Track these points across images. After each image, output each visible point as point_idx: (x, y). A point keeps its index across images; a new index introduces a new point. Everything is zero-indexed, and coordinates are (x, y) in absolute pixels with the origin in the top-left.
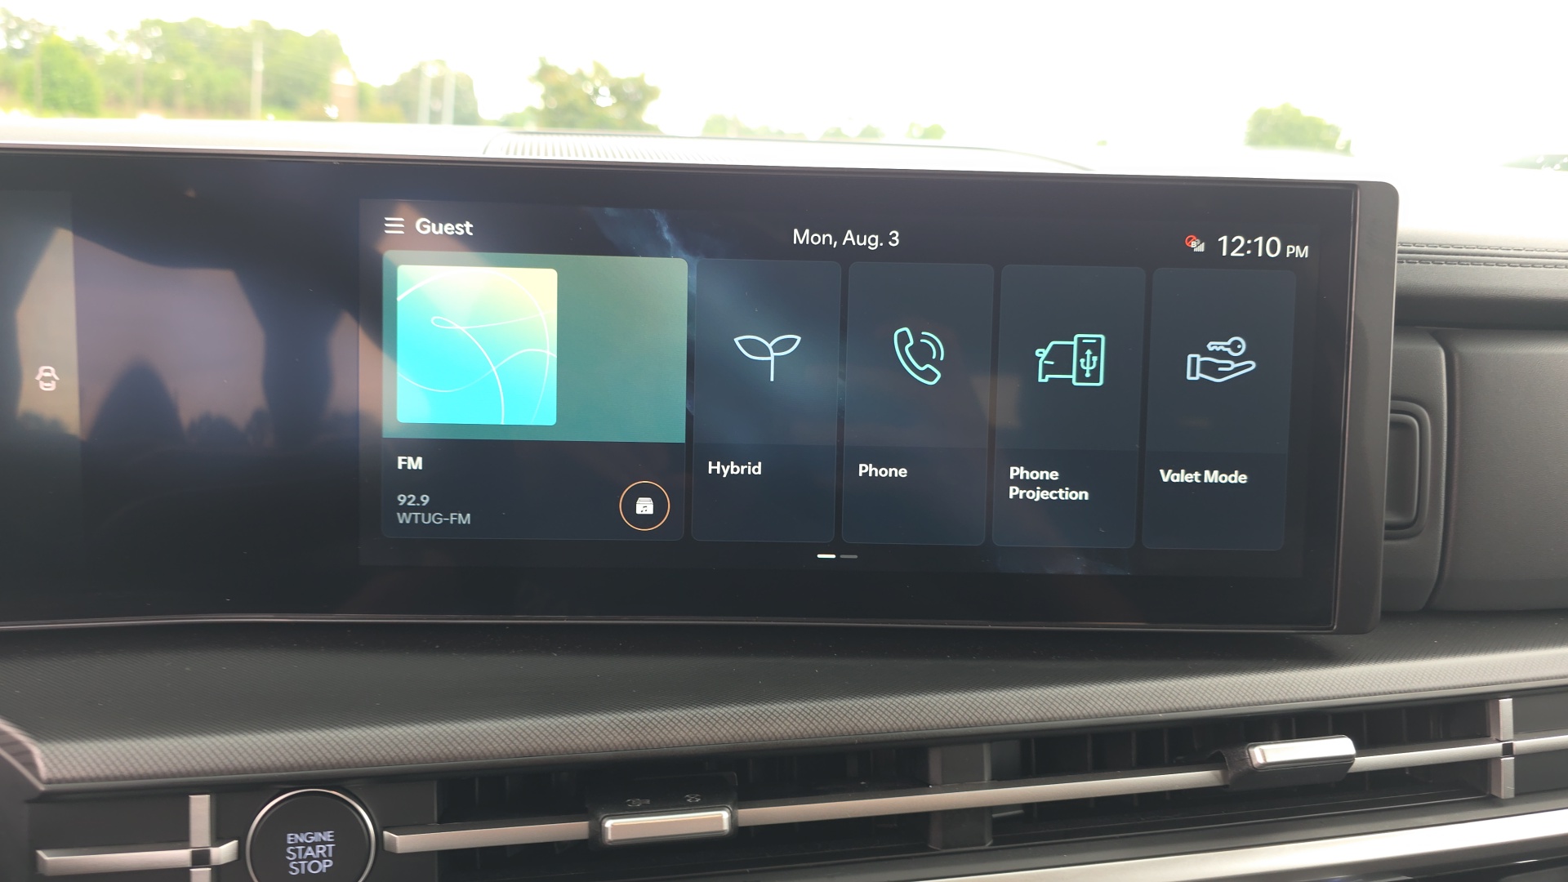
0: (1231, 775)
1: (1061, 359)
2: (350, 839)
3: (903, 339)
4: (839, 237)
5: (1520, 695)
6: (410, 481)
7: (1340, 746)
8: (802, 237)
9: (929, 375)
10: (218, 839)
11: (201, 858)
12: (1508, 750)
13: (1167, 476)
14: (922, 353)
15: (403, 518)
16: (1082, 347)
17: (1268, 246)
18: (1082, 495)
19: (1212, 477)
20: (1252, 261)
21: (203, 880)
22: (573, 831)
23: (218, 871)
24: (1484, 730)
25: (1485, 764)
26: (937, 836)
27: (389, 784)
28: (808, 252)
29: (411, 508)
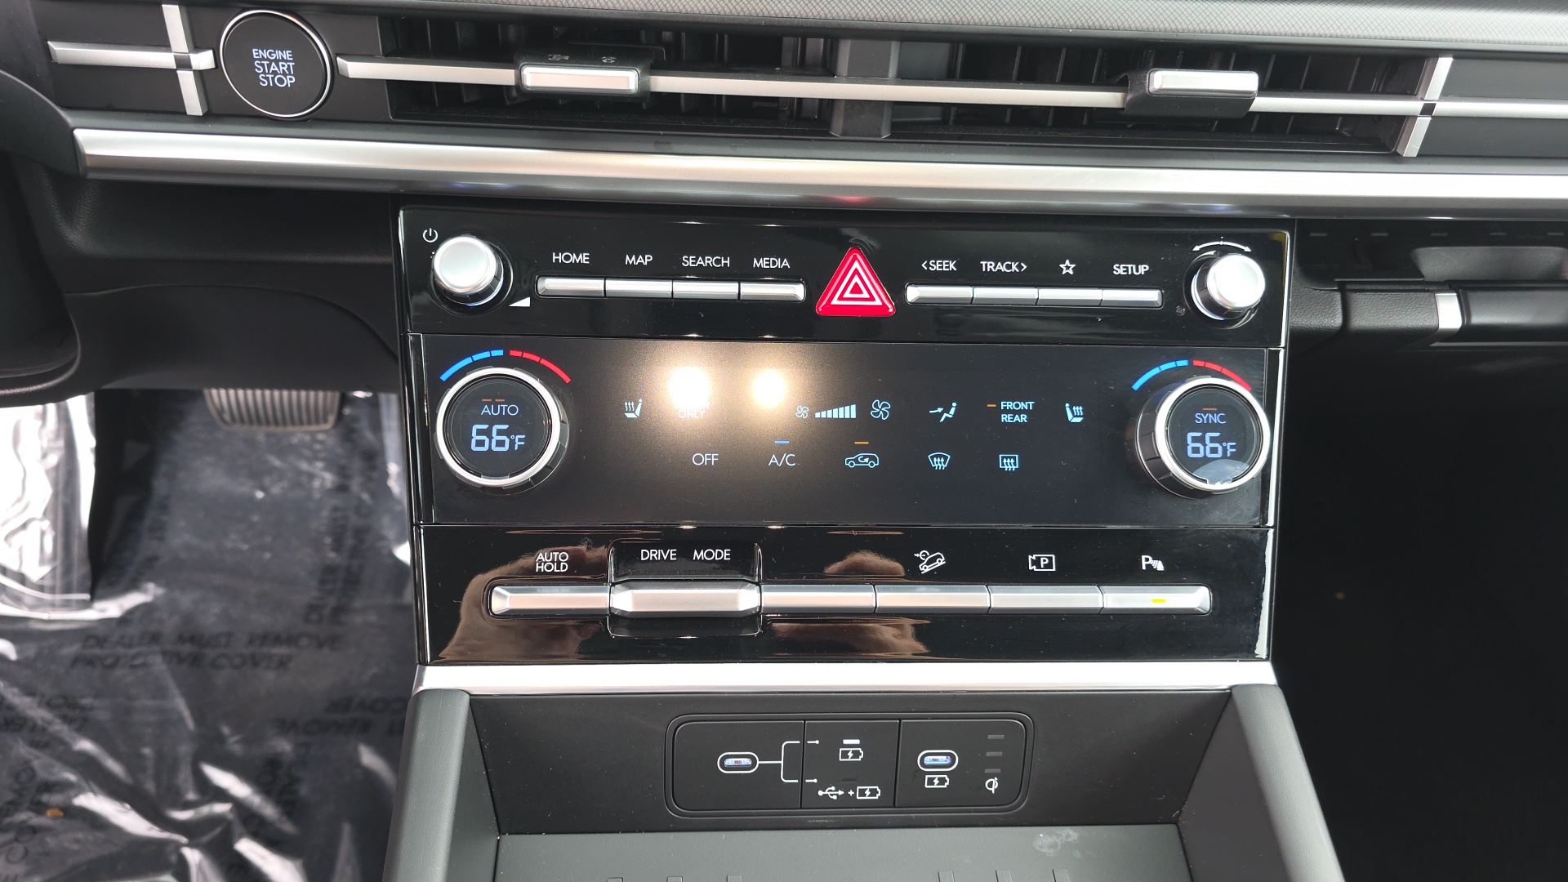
0: (1129, 97)
2: (307, 60)
5: (1461, 55)
7: (1245, 81)
10: (195, 47)
11: (184, 64)
12: (1428, 110)
21: (187, 80)
22: (502, 76)
23: (200, 75)
24: (1409, 89)
25: (1400, 123)
26: (838, 124)
27: (338, 15)
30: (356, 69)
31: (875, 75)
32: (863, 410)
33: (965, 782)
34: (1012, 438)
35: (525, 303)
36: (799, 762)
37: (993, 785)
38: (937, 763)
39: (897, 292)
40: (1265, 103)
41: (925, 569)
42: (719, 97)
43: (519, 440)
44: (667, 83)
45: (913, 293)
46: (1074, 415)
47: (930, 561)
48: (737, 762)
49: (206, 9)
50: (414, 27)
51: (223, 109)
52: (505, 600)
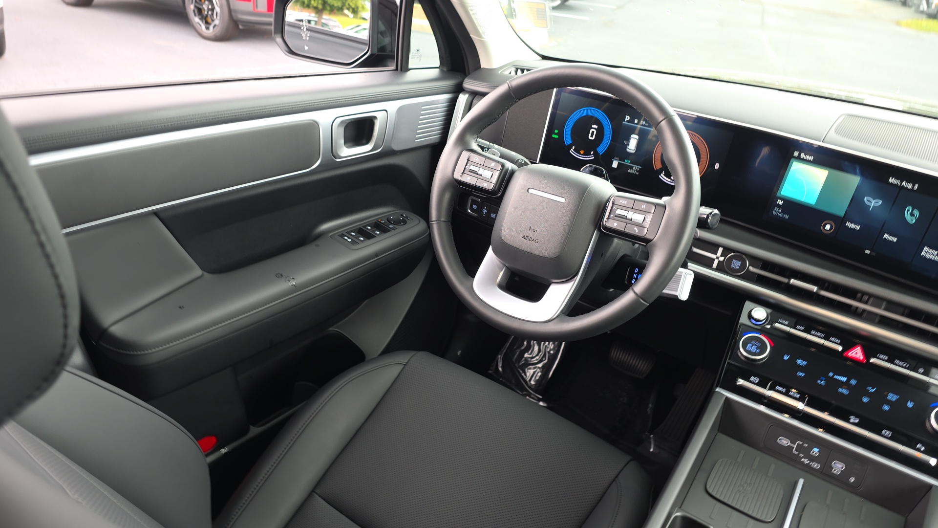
2: (743, 266)
4: (902, 182)
6: (779, 206)
8: (892, 180)
10: (721, 256)
11: (718, 258)
14: (912, 214)
15: (774, 213)
21: (716, 262)
22: (785, 280)
23: (719, 261)
26: (864, 315)
27: (755, 259)
28: (892, 184)
29: (777, 211)
30: (751, 269)
31: (879, 307)
32: (849, 380)
33: (845, 474)
34: (889, 403)
35: (769, 327)
36: (799, 448)
37: (852, 480)
38: (838, 467)
39: (867, 358)
41: (852, 421)
42: (836, 301)
43: (758, 351)
44: (823, 293)
45: (872, 360)
46: (910, 405)
47: (854, 420)
48: (784, 442)
49: (727, 250)
50: (767, 265)
51: (720, 268)
52: (741, 382)
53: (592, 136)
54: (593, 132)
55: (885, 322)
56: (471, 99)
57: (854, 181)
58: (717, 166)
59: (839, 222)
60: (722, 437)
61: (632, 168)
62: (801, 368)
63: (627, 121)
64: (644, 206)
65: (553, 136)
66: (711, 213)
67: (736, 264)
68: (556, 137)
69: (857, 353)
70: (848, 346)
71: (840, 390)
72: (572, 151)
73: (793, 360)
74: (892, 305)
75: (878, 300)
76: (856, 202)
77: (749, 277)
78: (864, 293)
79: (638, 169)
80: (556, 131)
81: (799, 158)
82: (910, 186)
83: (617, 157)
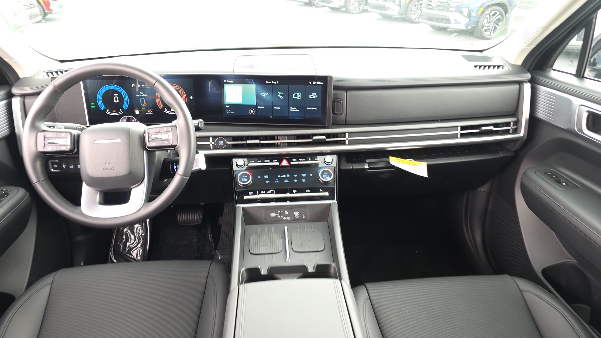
0: (312, 140)
1: (296, 96)
2: (224, 142)
3: (279, 93)
4: (271, 82)
5: (349, 133)
6: (228, 108)
7: (324, 137)
8: (267, 82)
9: (282, 97)
10: (213, 142)
11: (211, 143)
12: (347, 139)
13: (308, 108)
14: (281, 95)
15: (227, 112)
16: (298, 94)
17: (318, 83)
18: (298, 110)
19: (313, 109)
20: (317, 85)
21: (211, 146)
22: (245, 142)
23: (213, 145)
24: (345, 137)
25: (345, 141)
26: (281, 145)
27: (228, 137)
28: (268, 84)
29: (228, 111)
30: (228, 143)
31: (284, 139)
32: (286, 176)
33: (300, 216)
34: (304, 178)
35: (247, 167)
36: (280, 214)
37: (304, 217)
38: (297, 214)
39: (289, 163)
40: (327, 140)
41: (294, 192)
42: (268, 143)
43: (247, 179)
44: (262, 142)
45: (292, 163)
46: (311, 175)
47: (295, 191)
48: (273, 215)
49: (214, 138)
50: (235, 138)
51: (215, 148)
52: (246, 197)
53: (116, 101)
54: (116, 98)
55: (290, 145)
56: (22, 99)
57: (253, 87)
58: (191, 98)
59: (255, 107)
60: (248, 227)
61: (147, 112)
62: (267, 179)
63: (134, 87)
64: (165, 129)
65: (92, 107)
66: (199, 122)
67: (221, 143)
68: (94, 107)
69: (285, 163)
70: (280, 162)
71: (285, 181)
72: (108, 112)
73: (262, 177)
74: (289, 137)
75: (283, 136)
76: (258, 96)
77: (229, 147)
78: (277, 136)
79: (151, 111)
80: (93, 104)
81: (227, 83)
82: (275, 83)
83: (137, 108)
